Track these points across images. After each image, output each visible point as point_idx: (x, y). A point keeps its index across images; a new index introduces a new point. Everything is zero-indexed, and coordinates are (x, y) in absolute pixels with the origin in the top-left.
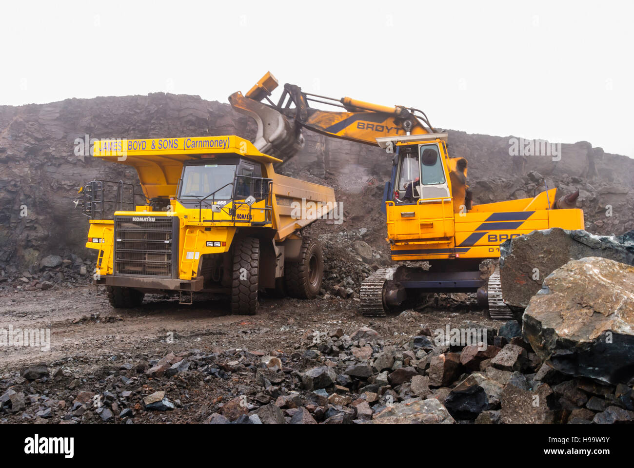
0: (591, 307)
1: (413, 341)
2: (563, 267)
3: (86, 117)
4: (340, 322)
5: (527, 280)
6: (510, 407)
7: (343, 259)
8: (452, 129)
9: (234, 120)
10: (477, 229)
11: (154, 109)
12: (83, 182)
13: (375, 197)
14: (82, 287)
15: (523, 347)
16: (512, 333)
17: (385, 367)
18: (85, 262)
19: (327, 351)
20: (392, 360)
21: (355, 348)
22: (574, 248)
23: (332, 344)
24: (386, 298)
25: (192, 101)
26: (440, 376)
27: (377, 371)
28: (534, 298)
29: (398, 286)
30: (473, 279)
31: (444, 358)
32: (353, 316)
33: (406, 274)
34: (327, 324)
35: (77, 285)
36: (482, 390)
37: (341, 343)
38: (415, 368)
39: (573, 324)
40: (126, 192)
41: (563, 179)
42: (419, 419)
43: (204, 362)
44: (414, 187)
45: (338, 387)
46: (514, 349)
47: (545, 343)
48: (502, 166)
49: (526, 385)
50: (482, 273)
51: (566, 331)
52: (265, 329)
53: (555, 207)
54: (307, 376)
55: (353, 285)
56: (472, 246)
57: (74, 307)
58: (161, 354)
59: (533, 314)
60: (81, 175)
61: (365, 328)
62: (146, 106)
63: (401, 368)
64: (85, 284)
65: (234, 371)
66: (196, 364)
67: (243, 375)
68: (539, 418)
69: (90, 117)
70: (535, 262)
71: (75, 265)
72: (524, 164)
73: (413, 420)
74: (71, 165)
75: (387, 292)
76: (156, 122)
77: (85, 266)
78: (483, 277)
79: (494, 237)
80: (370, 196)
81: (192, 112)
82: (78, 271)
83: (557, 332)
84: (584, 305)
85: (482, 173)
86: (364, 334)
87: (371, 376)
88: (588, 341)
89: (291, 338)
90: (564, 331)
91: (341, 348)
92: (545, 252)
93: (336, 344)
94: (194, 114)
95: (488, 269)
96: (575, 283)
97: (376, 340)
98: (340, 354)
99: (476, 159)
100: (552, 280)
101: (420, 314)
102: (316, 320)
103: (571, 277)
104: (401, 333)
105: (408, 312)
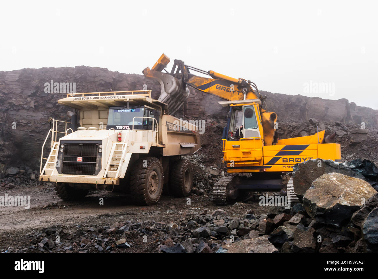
0: (332, 194)
1: (246, 217)
2: (320, 177)
3: (36, 80)
4: (199, 208)
5: (305, 183)
6: (297, 238)
7: (197, 171)
8: (262, 90)
9: (128, 84)
10: (276, 155)
11: (79, 76)
12: (33, 121)
13: (216, 133)
14: (33, 187)
15: (304, 215)
16: (298, 209)
17: (235, 227)
18: (34, 172)
19: (199, 222)
20: (238, 224)
21: (215, 220)
22: (327, 168)
23: (202, 218)
24: (228, 195)
25: (103, 71)
26: (264, 229)
27: (231, 230)
28: (308, 191)
29: (234, 188)
30: (278, 184)
31: (266, 221)
32: (206, 206)
33: (239, 180)
34: (192, 210)
35: (30, 186)
36: (285, 233)
37: (207, 218)
38: (250, 228)
39: (324, 201)
40: (61, 128)
41: (331, 123)
42: (260, 239)
43: (136, 227)
44: (240, 130)
45: (212, 237)
46: (299, 216)
47: (312, 210)
48: (293, 113)
49: (304, 228)
50: (284, 180)
51: (321, 204)
52: (157, 212)
53: (324, 142)
54: (196, 232)
55: (204, 187)
56: (273, 164)
57: (37, 199)
58: (104, 225)
59: (307, 197)
60: (32, 117)
61: (220, 210)
62: (74, 74)
63: (243, 227)
64: (34, 185)
65: (153, 231)
66: (132, 228)
67: (159, 233)
68: (310, 242)
69: (38, 80)
70: (309, 174)
71: (28, 173)
72: (307, 112)
73: (258, 240)
74: (26, 110)
75: (228, 191)
76: (80, 85)
77: (34, 174)
78: (284, 183)
79: (286, 159)
80: (213, 132)
81: (102, 78)
82: (30, 177)
83: (317, 205)
84: (329, 194)
85: (281, 118)
86: (219, 213)
87: (228, 232)
88: (329, 208)
89: (175, 217)
90: (320, 204)
91: (207, 220)
92: (314, 170)
93: (204, 218)
94: (103, 80)
95: (287, 178)
96: (325, 184)
97: (225, 216)
98: (207, 224)
99: (277, 109)
100: (316, 182)
101: (246, 204)
102: (185, 207)
103: (324, 181)
104: (237, 214)
105: (239, 203)
